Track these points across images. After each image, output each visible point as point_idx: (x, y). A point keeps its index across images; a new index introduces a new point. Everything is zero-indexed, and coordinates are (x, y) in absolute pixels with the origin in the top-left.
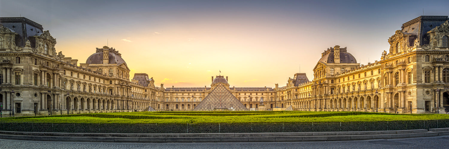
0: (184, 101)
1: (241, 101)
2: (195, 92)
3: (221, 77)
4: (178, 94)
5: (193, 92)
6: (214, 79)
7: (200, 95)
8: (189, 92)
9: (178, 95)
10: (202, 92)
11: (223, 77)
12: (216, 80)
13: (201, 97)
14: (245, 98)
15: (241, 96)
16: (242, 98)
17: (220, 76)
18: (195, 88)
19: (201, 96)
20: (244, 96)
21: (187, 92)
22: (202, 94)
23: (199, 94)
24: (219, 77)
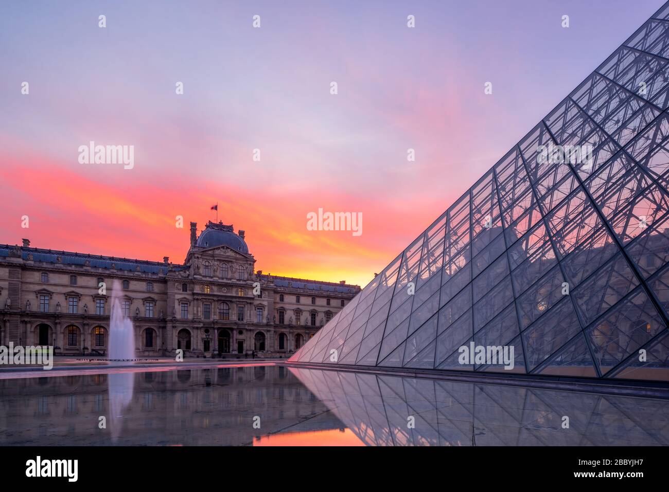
0: (81, 312)
1: (286, 322)
2: (126, 273)
3: (224, 227)
4: (51, 275)
5: (119, 273)
6: (198, 234)
7: (149, 292)
8: (100, 271)
9: (52, 282)
10: (155, 277)
11: (230, 228)
12: (207, 237)
13: (153, 300)
14: (298, 312)
15: (286, 306)
16: (288, 312)
17: (220, 226)
18: (125, 260)
19: (152, 296)
20: (295, 307)
21: (93, 270)
22: (157, 287)
23: (142, 286)
24: (216, 225)
